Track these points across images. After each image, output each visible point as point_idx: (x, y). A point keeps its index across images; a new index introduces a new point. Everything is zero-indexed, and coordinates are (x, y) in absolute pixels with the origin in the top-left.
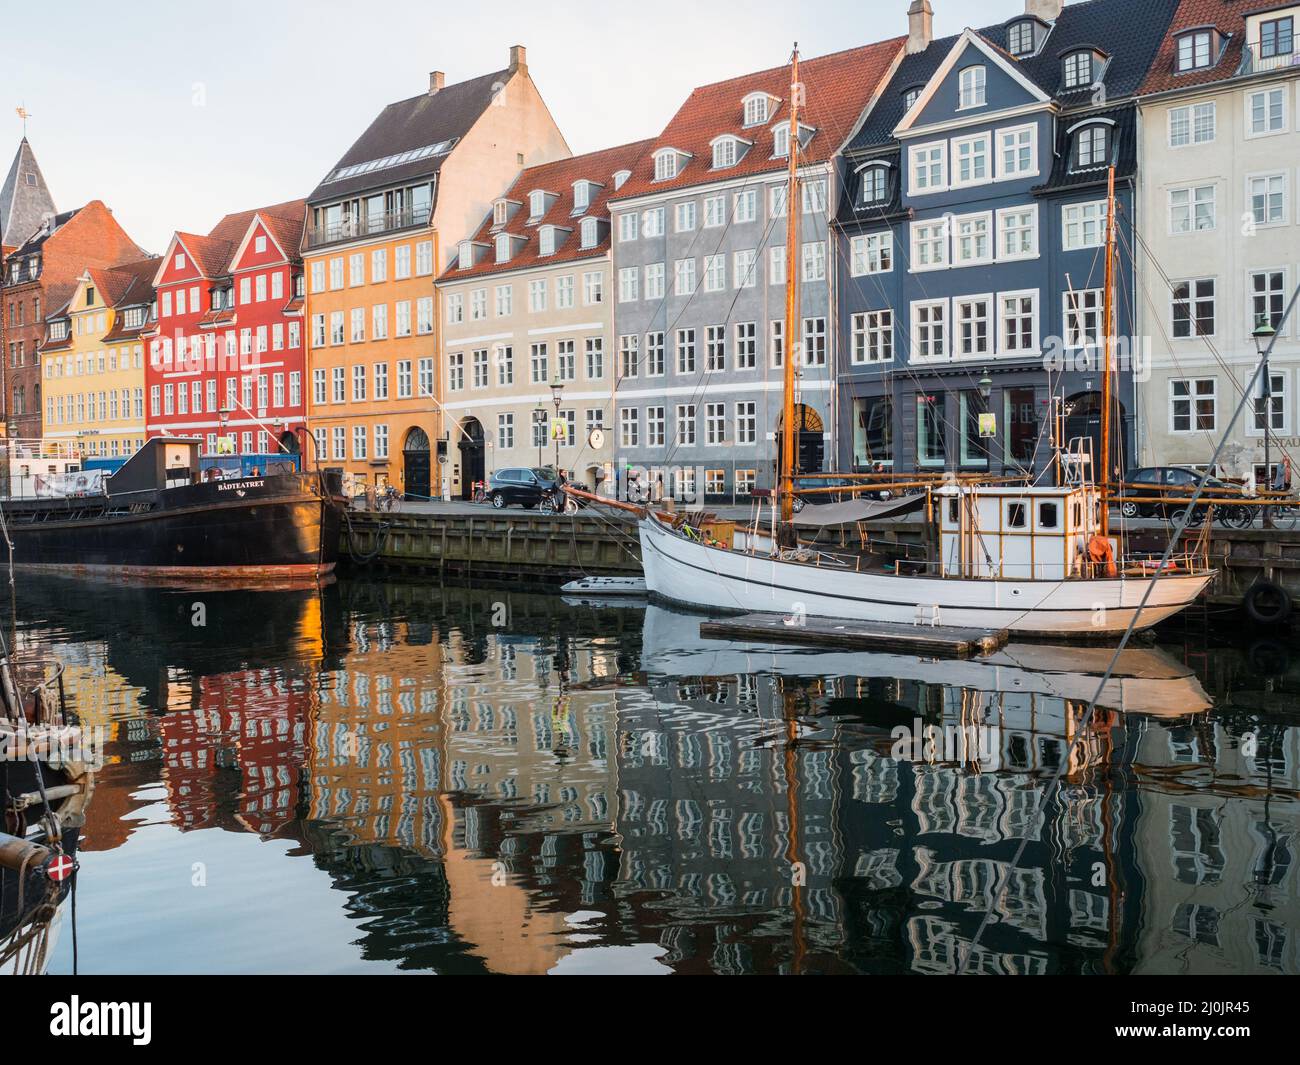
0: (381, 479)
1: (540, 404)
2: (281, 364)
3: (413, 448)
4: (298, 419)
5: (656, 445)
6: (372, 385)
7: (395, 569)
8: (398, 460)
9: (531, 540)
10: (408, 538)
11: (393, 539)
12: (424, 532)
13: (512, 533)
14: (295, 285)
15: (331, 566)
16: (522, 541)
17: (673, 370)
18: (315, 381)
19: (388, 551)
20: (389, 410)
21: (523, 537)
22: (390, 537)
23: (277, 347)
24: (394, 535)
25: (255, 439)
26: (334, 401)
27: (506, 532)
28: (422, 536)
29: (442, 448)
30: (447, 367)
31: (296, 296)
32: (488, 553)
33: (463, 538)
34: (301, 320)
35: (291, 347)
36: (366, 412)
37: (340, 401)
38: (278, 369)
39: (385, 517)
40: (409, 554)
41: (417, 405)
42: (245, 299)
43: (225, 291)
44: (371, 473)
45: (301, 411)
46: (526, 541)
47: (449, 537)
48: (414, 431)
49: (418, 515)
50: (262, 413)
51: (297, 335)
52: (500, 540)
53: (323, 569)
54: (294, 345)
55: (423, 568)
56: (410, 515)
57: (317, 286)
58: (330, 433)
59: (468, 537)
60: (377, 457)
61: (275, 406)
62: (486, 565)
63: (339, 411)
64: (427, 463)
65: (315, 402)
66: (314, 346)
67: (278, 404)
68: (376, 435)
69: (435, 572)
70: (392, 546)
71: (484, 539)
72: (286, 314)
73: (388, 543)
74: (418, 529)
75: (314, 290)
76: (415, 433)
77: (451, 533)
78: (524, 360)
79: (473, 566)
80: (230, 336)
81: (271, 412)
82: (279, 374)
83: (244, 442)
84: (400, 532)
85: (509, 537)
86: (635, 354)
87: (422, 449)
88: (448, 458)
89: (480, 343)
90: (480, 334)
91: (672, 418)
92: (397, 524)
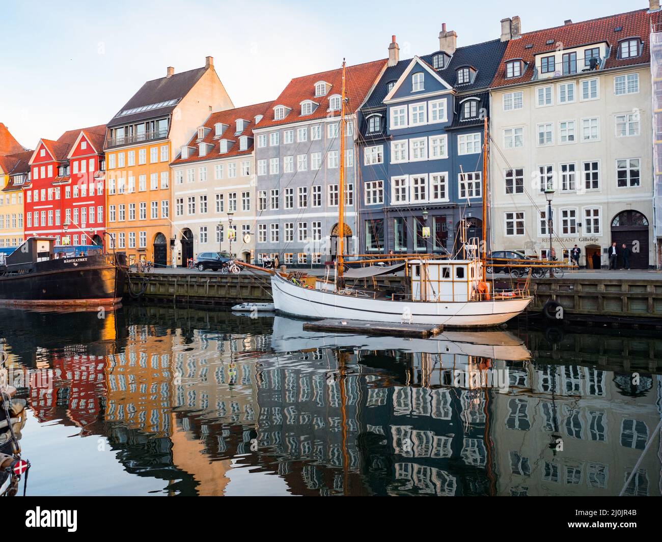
1: (220, 222)
2: (93, 202)
3: (158, 243)
4: (101, 229)
5: (275, 241)
6: (138, 213)
7: (151, 300)
8: (151, 248)
9: (218, 286)
10: (158, 285)
11: (150, 286)
12: (166, 282)
13: (209, 282)
14: (101, 165)
15: (120, 299)
16: (214, 286)
17: (283, 206)
18: (110, 211)
19: (148, 291)
20: (147, 225)
21: (214, 284)
22: (149, 285)
23: (91, 195)
24: (151, 284)
25: (80, 238)
26: (120, 220)
27: (206, 282)
28: (165, 284)
29: (172, 242)
30: (175, 204)
31: (101, 170)
32: (197, 292)
33: (185, 285)
34: (103, 181)
35: (98, 194)
36: (136, 226)
37: (122, 220)
38: (91, 205)
39: (146, 275)
40: (158, 293)
41: (160, 222)
42: (75, 172)
43: (65, 167)
44: (138, 254)
45: (103, 225)
46: (216, 286)
47: (178, 285)
50: (83, 226)
51: (101, 189)
52: (203, 286)
53: (116, 300)
54: (100, 194)
55: (165, 300)
56: (158, 274)
57: (112, 166)
58: (117, 235)
59: (187, 285)
60: (140, 247)
61: (90, 222)
62: (196, 298)
63: (122, 225)
64: (166, 250)
65: (110, 221)
66: (110, 194)
67: (92, 221)
68: (140, 237)
69: (171, 301)
70: (150, 289)
71: (195, 286)
72: (96, 179)
73: (148, 288)
74: (162, 281)
75: (110, 168)
76: (159, 236)
77: (179, 283)
78: (212, 202)
79: (190, 298)
80: (68, 189)
81: (88, 225)
82: (92, 207)
83: (74, 240)
84: (154, 282)
85: (208, 285)
86: (265, 199)
87: (162, 243)
88: (175, 247)
89: (191, 193)
90: (192, 190)
91: (282, 229)
92: (153, 278)
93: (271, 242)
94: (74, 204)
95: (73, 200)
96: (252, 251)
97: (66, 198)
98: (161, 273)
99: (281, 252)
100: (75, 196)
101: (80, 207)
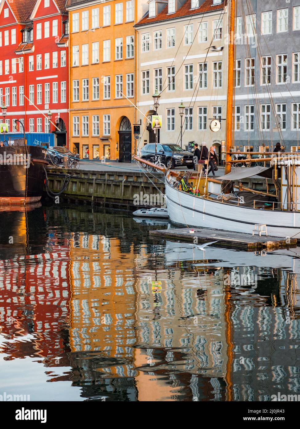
0: (107, 148)
1: (182, 104)
2: (56, 76)
3: (124, 130)
4: (64, 111)
5: (250, 130)
6: (102, 90)
7: (73, 201)
8: (115, 137)
9: (133, 186)
10: (78, 184)
11: (72, 184)
12: (85, 181)
13: (125, 182)
14: (64, 28)
15: (39, 198)
16: (129, 186)
17: (259, 82)
18: (74, 87)
19: (69, 192)
20: (111, 106)
21: (129, 184)
22: (70, 183)
23: (55, 66)
24: (73, 182)
25: (43, 122)
26: (83, 100)
27: (122, 181)
28: (84, 183)
29: (137, 130)
30: (141, 79)
31: (65, 35)
32: (114, 193)
33: (103, 184)
34: (66, 49)
35: (61, 66)
36: (99, 107)
37: (86, 100)
38: (54, 80)
39: (70, 172)
40: (78, 193)
41: (124, 103)
42: (39, 37)
43: (29, 31)
44: (101, 144)
45: (66, 106)
46: (131, 187)
47: (97, 184)
48: (124, 120)
49: (84, 171)
50: (47, 107)
51: (65, 59)
52: (119, 186)
53: (28, 200)
54: (63, 65)
55: (85, 202)
56: (80, 171)
57: (75, 28)
58: (81, 119)
59: (105, 184)
60: (104, 135)
61: (53, 102)
62: (113, 200)
63: (85, 106)
64: (130, 139)
65: (74, 101)
66: (73, 65)
67: (55, 101)
68: (104, 121)
69: (89, 203)
70: (72, 188)
71: (112, 185)
72: (59, 46)
73: (69, 187)
74: (83, 179)
75: (74, 31)
76: (125, 120)
77: (98, 182)
78: (181, 76)
79: (107, 201)
80: (31, 58)
81: (52, 106)
82: (56, 83)
83: (38, 124)
84: (75, 180)
85: (123, 184)
86: (239, 72)
87: (128, 130)
88: (140, 136)
89: (159, 64)
90: (158, 59)
91: (258, 113)
92: (75, 175)
93: (246, 130)
94: (38, 79)
95: (36, 73)
96: (223, 142)
97: (30, 71)
98: (83, 169)
99: (255, 144)
100: (39, 69)
101: (43, 82)
